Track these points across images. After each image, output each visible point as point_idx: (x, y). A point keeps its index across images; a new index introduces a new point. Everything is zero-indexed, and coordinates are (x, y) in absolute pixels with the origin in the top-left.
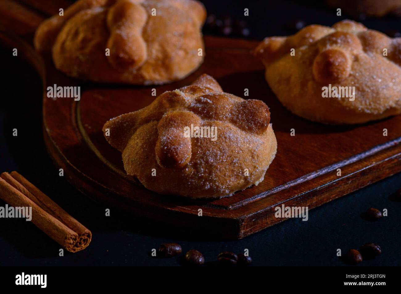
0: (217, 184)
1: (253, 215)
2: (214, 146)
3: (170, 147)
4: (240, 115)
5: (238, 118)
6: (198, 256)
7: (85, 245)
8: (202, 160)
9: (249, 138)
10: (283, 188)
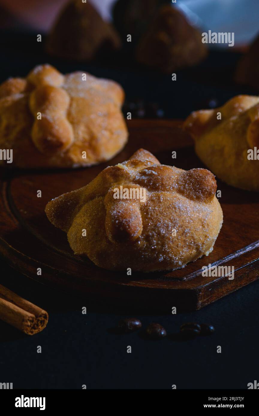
0: (170, 255)
1: (209, 284)
2: (164, 217)
3: (121, 220)
4: (187, 185)
5: (184, 187)
6: (160, 329)
7: (42, 326)
8: (154, 232)
9: (198, 207)
10: (233, 257)
